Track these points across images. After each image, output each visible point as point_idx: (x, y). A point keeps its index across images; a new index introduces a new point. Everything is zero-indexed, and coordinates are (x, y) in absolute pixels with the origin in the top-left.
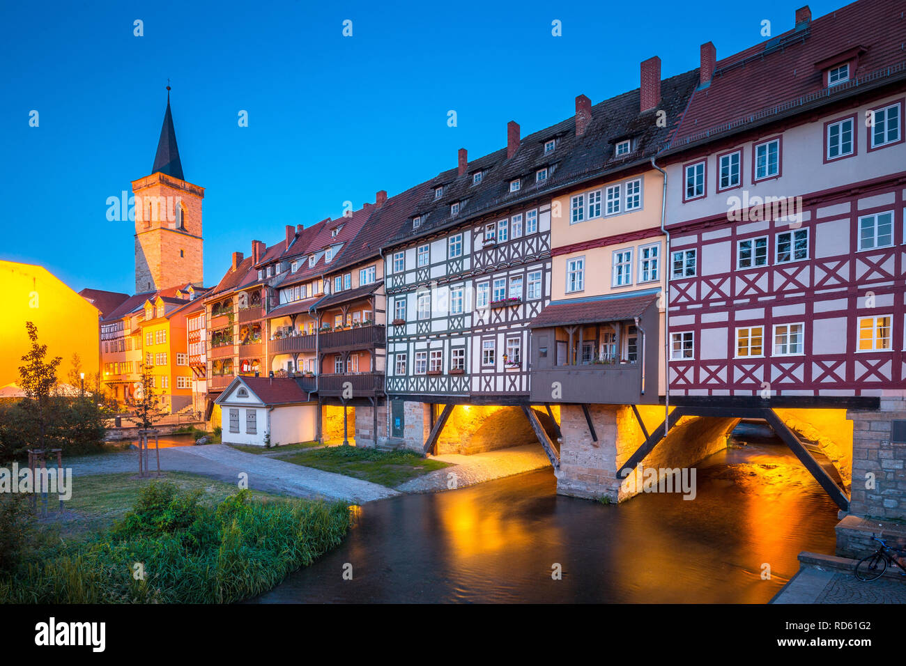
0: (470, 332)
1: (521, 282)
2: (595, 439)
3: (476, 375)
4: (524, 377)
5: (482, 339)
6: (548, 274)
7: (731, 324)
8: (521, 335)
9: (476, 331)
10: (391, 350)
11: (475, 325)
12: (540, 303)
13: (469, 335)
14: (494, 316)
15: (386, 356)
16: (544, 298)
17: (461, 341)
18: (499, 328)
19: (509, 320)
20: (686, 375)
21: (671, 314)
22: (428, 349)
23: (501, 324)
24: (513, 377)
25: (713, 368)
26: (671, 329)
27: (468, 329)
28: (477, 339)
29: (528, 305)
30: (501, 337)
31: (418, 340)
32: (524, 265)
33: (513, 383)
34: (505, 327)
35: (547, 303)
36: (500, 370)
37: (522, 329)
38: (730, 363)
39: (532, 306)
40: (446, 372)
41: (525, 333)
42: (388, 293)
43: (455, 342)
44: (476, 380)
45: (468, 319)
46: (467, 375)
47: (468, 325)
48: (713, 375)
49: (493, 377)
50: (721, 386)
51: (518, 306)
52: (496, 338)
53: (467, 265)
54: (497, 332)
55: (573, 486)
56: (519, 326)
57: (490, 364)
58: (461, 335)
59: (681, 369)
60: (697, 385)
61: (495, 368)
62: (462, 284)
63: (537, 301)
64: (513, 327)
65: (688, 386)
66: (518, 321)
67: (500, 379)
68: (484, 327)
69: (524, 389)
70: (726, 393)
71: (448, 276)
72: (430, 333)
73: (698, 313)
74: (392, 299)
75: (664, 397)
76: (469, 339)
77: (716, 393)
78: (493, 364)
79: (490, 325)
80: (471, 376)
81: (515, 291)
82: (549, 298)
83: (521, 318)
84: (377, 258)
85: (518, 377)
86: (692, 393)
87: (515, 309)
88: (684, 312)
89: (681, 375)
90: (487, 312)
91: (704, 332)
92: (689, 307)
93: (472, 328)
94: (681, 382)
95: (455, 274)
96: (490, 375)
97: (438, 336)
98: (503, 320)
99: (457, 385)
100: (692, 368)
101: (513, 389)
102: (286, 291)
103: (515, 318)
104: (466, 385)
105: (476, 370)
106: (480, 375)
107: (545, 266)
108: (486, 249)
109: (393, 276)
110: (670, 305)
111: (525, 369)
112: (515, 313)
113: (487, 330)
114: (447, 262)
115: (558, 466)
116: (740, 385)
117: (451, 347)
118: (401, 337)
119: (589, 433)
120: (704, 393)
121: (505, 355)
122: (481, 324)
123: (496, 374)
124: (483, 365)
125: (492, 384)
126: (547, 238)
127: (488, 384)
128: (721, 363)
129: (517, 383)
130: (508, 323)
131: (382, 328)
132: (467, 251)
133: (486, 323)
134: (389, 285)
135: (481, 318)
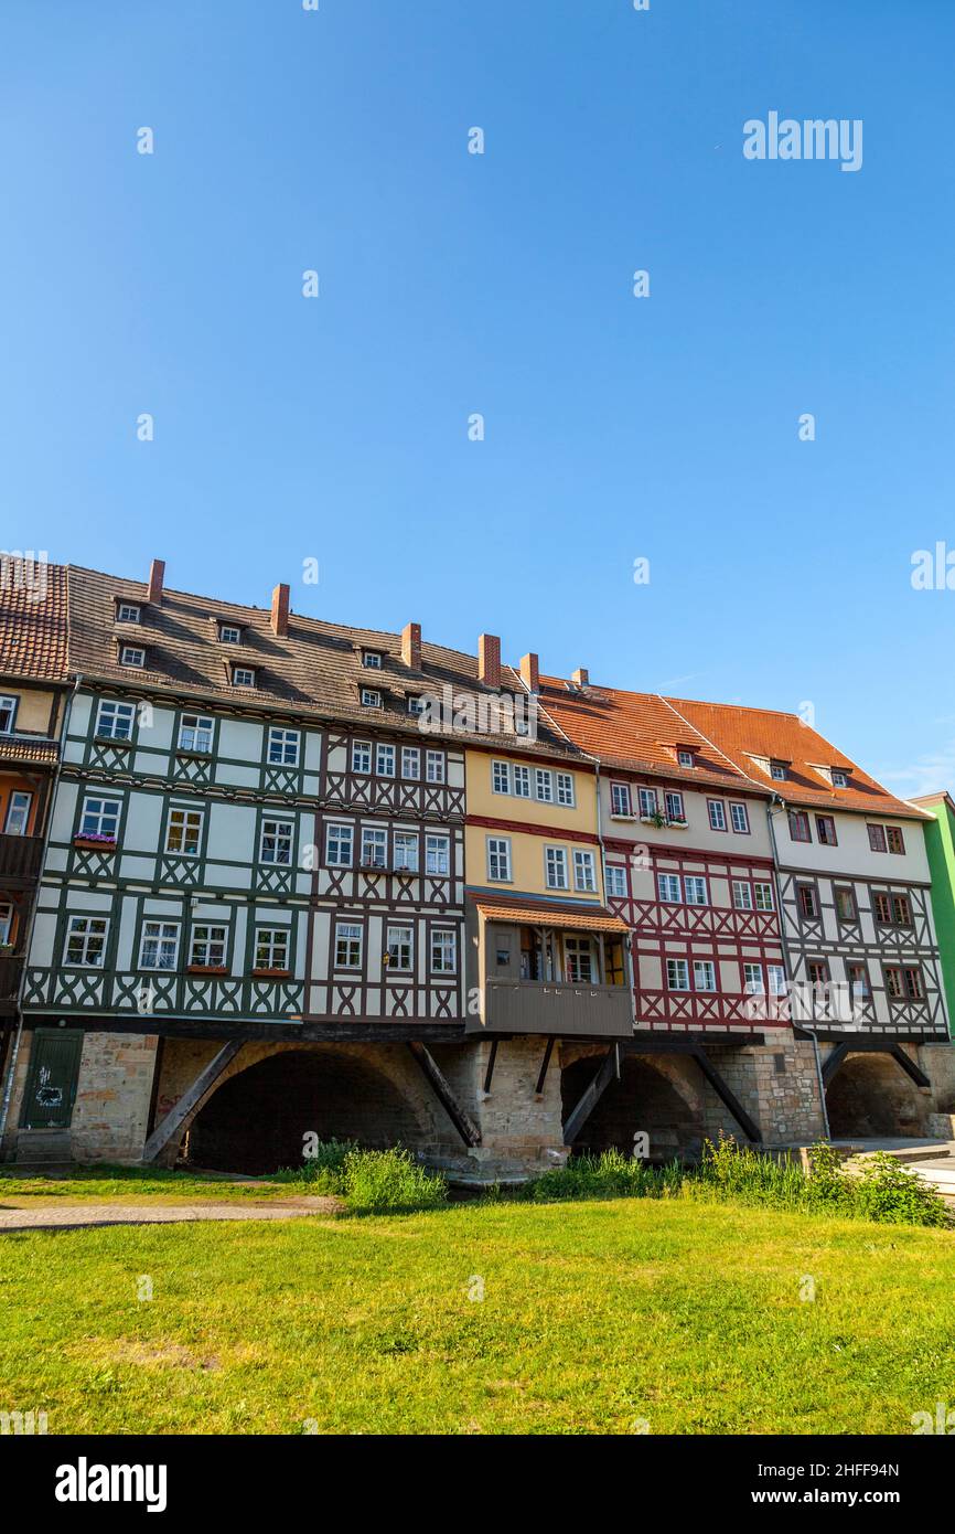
0: (307, 903)
1: (415, 844)
2: (539, 1089)
3: (320, 983)
4: (422, 995)
5: (334, 920)
6: (459, 846)
7: (663, 955)
9: (321, 904)
11: (322, 891)
12: (447, 884)
13: (303, 908)
14: (363, 887)
16: (453, 879)
17: (284, 916)
18: (372, 907)
19: (395, 897)
22: (188, 919)
23: (378, 901)
24: (400, 993)
27: (302, 897)
28: (322, 921)
29: (427, 883)
30: (376, 923)
32: (422, 822)
33: (400, 1003)
34: (386, 908)
35: (459, 886)
36: (374, 977)
37: (417, 917)
39: (434, 885)
40: (237, 972)
41: (422, 924)
42: (63, 773)
44: (317, 992)
45: (304, 879)
46: (294, 982)
47: (304, 885)
49: (358, 990)
51: (411, 879)
52: (366, 923)
53: (310, 786)
54: (368, 913)
56: (412, 910)
57: (350, 966)
58: (283, 905)
61: (363, 973)
62: (292, 814)
63: (443, 880)
64: (399, 909)
66: (410, 903)
67: (374, 995)
68: (341, 899)
71: (261, 791)
72: (198, 887)
73: (634, 937)
76: (303, 916)
78: (360, 967)
79: (355, 899)
80: (307, 983)
81: (407, 857)
82: (463, 879)
83: (416, 898)
85: (411, 993)
87: (405, 882)
90: (349, 877)
91: (641, 959)
93: (314, 897)
96: (353, 985)
97: (220, 896)
98: (383, 895)
99: (266, 1002)
101: (399, 1015)
103: (405, 897)
104: (292, 999)
105: (320, 971)
106: (329, 984)
107: (453, 834)
108: (352, 775)
111: (423, 982)
112: (405, 888)
113: (347, 906)
117: (252, 923)
121: (383, 952)
122: (335, 892)
123: (365, 985)
124: (337, 966)
125: (356, 1001)
126: (459, 798)
127: (347, 1001)
130: (389, 901)
132: (312, 765)
133: (347, 893)
135: (336, 884)
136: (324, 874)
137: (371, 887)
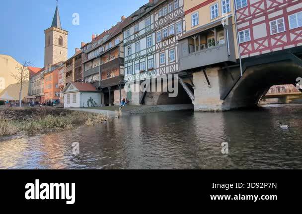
2: (209, 84)
3: (158, 68)
4: (177, 65)
6: (184, 22)
7: (267, 21)
8: (175, 49)
10: (126, 66)
11: (157, 49)
14: (164, 44)
15: (124, 69)
16: (183, 32)
17: (152, 57)
18: (166, 48)
20: (248, 48)
21: (238, 24)
22: (140, 63)
24: (172, 66)
25: (260, 42)
26: (239, 30)
27: (154, 52)
28: (158, 54)
29: (177, 36)
30: (167, 51)
31: (136, 60)
32: (174, 21)
33: (172, 68)
34: (168, 47)
35: (184, 33)
36: (167, 64)
37: (175, 46)
38: (269, 37)
40: (146, 70)
42: (125, 45)
43: (149, 58)
44: (158, 70)
45: (154, 48)
46: (154, 69)
47: (154, 50)
48: (261, 45)
50: (266, 48)
51: (173, 37)
52: (165, 52)
53: (152, 27)
54: (165, 50)
55: (201, 107)
57: (163, 63)
58: (152, 54)
59: (245, 46)
60: (254, 51)
61: (165, 64)
62: (151, 35)
63: (180, 34)
64: (171, 46)
65: (250, 52)
66: (173, 44)
67: (167, 68)
68: (160, 50)
69: (177, 70)
70: (269, 51)
71: (146, 33)
72: (140, 56)
73: (250, 21)
74: (126, 47)
75: (239, 59)
76: (155, 55)
77: (263, 52)
79: (163, 47)
80: (156, 69)
81: (171, 32)
82: (185, 31)
83: (174, 42)
84: (120, 33)
85: (174, 65)
86: (252, 55)
88: (244, 21)
89: (246, 48)
90: (161, 43)
91: (254, 28)
92: (246, 19)
93: (156, 51)
94: (246, 51)
95: (148, 32)
96: (164, 67)
97: (143, 57)
98: (167, 44)
100: (250, 44)
101: (173, 71)
102: (90, 53)
104: (154, 73)
105: (158, 66)
107: (182, 20)
108: (159, 19)
109: (126, 39)
110: (237, 21)
111: (177, 62)
112: (172, 40)
114: (145, 28)
115: (194, 99)
116: (275, 46)
117: (148, 60)
118: (129, 61)
119: (206, 82)
120: (258, 54)
121: (169, 58)
122: (159, 48)
123: (166, 66)
124: (161, 64)
125: (164, 70)
126: (182, 9)
128: (264, 39)
129: (174, 68)
130: (169, 45)
131: (122, 59)
132: (152, 22)
133: (161, 47)
134: (125, 42)
135: (159, 46)
136: (156, 45)
137: (165, 44)
